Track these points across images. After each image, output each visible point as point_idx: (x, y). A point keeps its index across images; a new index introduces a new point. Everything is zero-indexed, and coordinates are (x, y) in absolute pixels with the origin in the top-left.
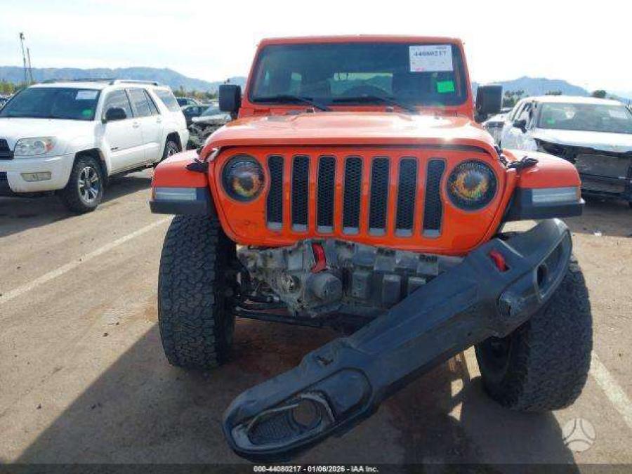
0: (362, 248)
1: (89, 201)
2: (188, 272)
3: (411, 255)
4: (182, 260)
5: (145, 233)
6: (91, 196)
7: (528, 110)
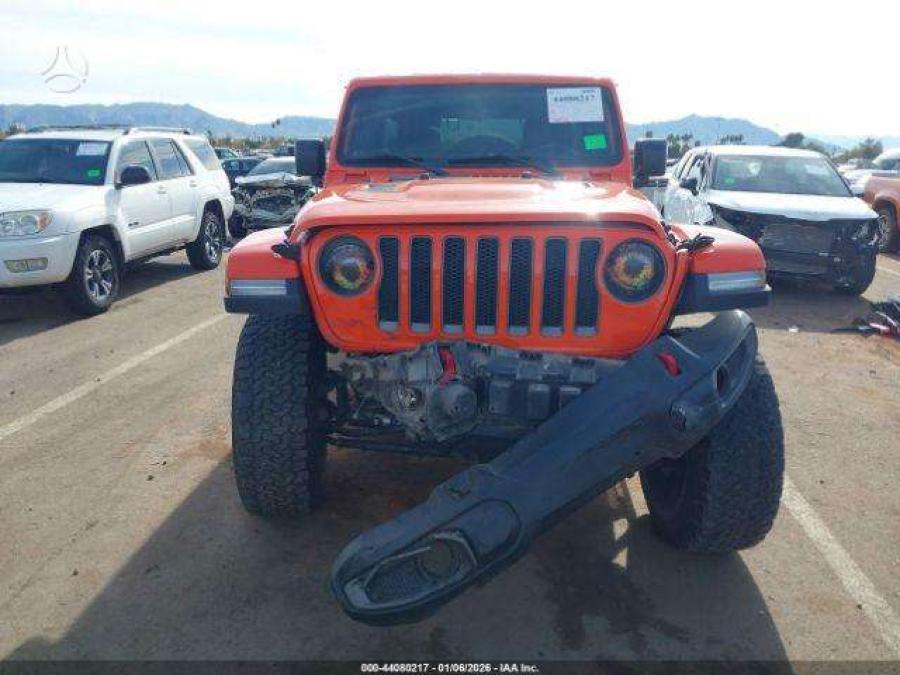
0: (502, 351)
1: (101, 298)
2: (272, 388)
3: (562, 359)
4: (264, 372)
5: (185, 341)
6: (102, 291)
7: (699, 165)
